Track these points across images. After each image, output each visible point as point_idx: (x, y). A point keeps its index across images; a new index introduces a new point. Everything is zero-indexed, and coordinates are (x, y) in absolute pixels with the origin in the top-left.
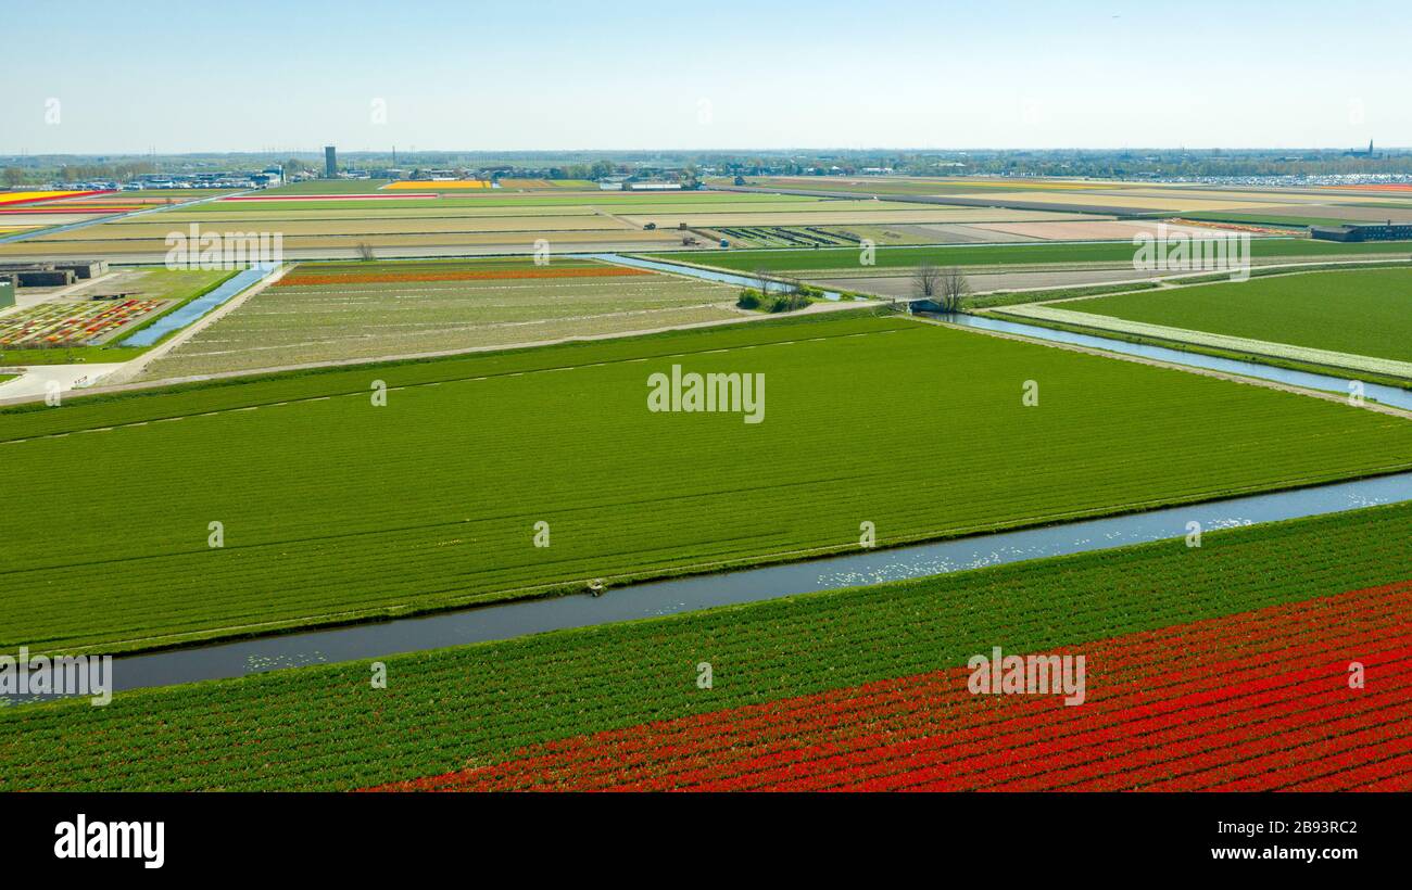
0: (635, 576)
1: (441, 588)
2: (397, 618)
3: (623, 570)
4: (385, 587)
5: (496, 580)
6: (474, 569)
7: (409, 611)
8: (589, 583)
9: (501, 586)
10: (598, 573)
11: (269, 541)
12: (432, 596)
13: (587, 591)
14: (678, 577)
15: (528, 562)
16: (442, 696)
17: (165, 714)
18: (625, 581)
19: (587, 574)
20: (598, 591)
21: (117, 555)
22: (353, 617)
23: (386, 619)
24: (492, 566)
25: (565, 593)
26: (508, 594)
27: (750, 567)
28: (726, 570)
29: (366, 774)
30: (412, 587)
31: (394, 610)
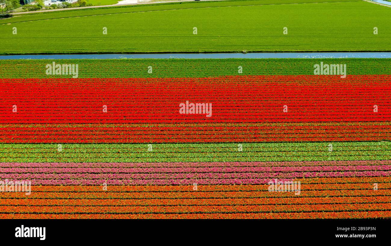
0: (254, 51)
1: (210, 48)
2: (200, 53)
3: (252, 49)
4: (198, 47)
5: (223, 48)
6: (218, 45)
7: (203, 52)
8: (243, 51)
9: (224, 49)
10: (246, 49)
11: (176, 36)
12: (208, 49)
13: (242, 52)
14: (264, 52)
15: (231, 45)
16: (207, 66)
17: (154, 63)
18: (252, 51)
19: (243, 49)
20: (245, 53)
21: (146, 36)
22: (191, 51)
23: (198, 53)
24: (222, 45)
25: (237, 52)
26: (224, 51)
27: (282, 52)
28: (276, 52)
29: (190, 76)
30: (205, 47)
31: (200, 51)
